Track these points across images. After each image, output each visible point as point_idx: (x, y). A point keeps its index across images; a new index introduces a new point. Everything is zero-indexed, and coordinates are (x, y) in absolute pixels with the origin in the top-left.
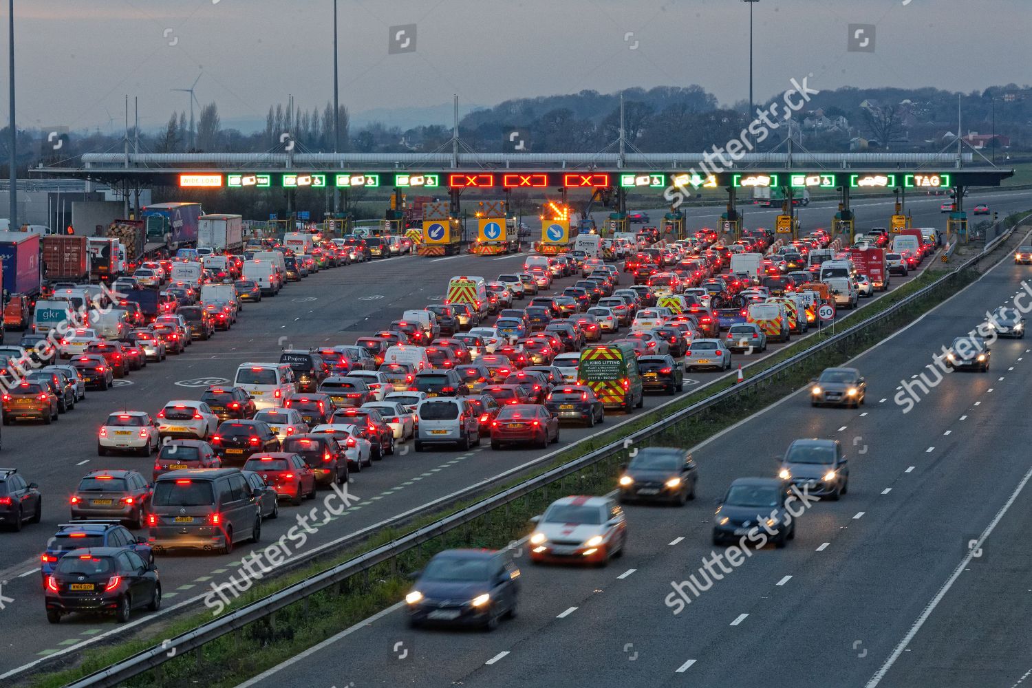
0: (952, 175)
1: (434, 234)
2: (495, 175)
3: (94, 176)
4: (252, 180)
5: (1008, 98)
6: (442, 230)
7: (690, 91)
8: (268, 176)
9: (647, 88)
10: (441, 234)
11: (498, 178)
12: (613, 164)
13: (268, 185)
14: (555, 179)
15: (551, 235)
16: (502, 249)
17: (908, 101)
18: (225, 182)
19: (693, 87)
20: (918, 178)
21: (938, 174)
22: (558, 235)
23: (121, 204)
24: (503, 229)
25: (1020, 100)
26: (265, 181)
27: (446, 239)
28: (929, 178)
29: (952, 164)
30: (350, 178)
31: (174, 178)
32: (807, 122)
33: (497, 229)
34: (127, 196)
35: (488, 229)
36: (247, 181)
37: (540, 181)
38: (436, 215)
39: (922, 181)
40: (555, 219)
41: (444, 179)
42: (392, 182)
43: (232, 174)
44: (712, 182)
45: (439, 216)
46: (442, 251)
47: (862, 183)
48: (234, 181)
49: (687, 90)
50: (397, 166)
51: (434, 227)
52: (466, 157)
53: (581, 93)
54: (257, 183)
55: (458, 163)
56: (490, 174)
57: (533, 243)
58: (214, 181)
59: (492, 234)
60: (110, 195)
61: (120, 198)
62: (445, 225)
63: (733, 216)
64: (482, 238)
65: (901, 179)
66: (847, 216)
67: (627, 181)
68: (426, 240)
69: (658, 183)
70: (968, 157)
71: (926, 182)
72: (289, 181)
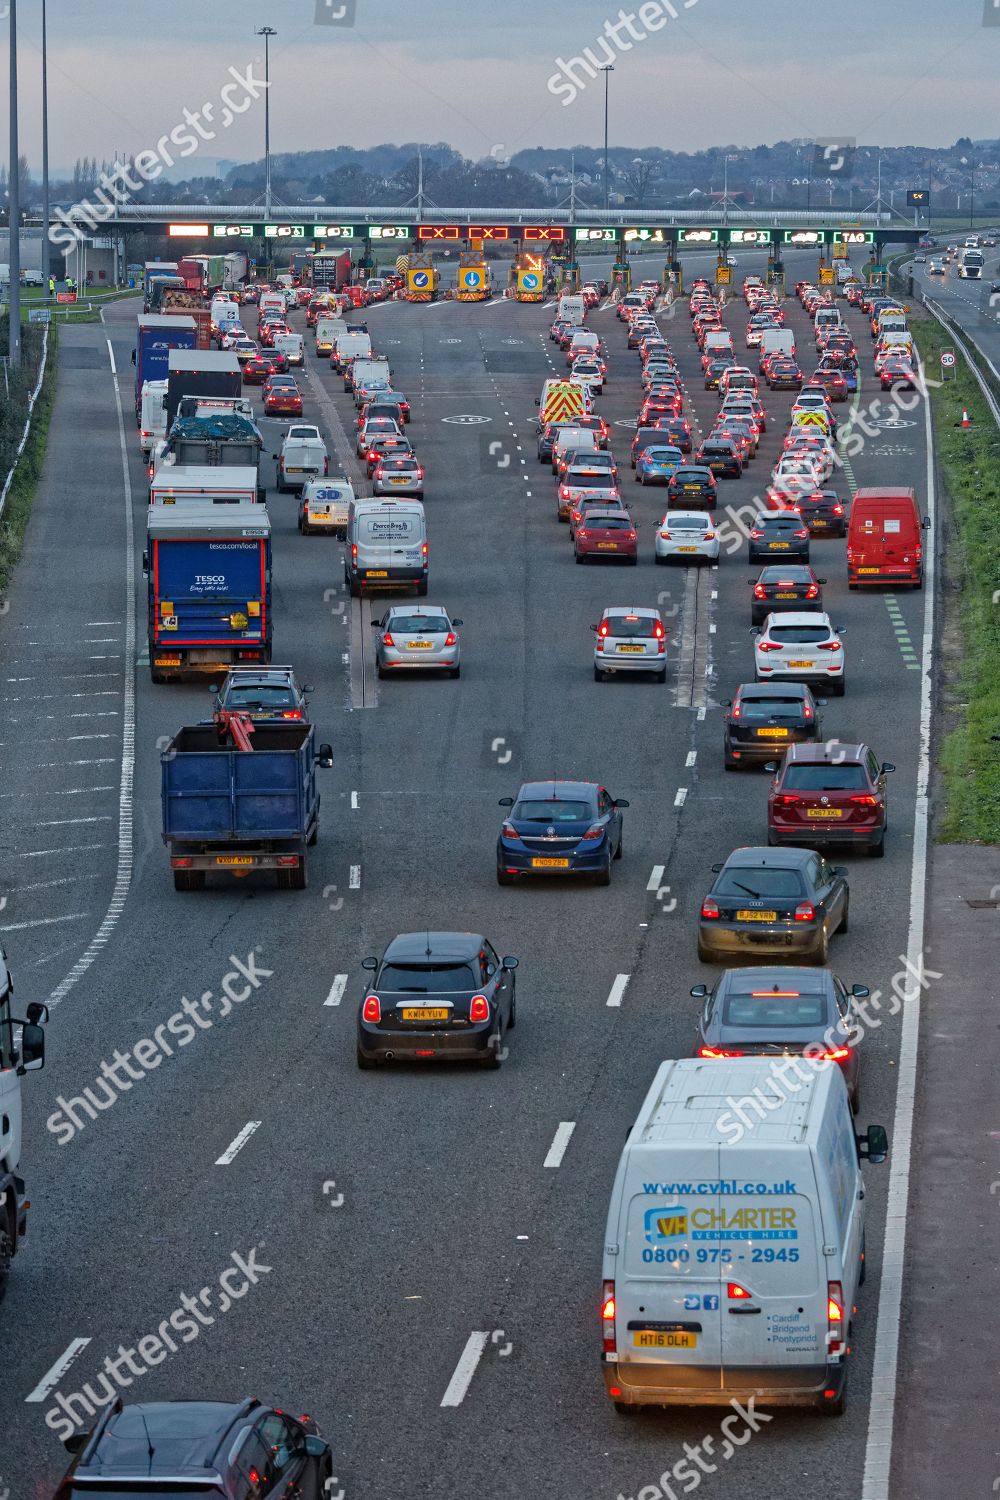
0: (875, 232)
1: (419, 282)
2: (460, 227)
4: (236, 230)
5: (731, 157)
6: (426, 277)
7: (438, 148)
8: (252, 227)
9: (399, 144)
10: (425, 282)
11: (464, 231)
12: (566, 220)
13: (252, 235)
14: (516, 232)
15: (526, 283)
16: (481, 296)
17: (640, 160)
18: (211, 231)
19: (441, 144)
20: (846, 235)
21: (864, 232)
22: (533, 283)
23: (111, 251)
24: (482, 278)
25: (742, 160)
26: (249, 231)
27: (430, 286)
28: (855, 235)
29: (873, 222)
30: (327, 230)
31: (165, 228)
32: (554, 178)
33: (476, 277)
34: (117, 244)
35: (468, 277)
36: (231, 231)
37: (502, 234)
38: (420, 265)
39: (849, 237)
40: (531, 269)
41: (414, 230)
42: (366, 233)
43: (217, 224)
44: (659, 237)
45: (424, 266)
46: (429, 297)
47: (795, 239)
48: (220, 231)
49: (435, 147)
50: (367, 219)
51: (419, 276)
52: (430, 211)
53: (339, 148)
54: (241, 233)
55: (422, 217)
56: (456, 227)
57: (504, 291)
58: (202, 231)
59: (472, 282)
60: (98, 243)
61: (108, 246)
62: (429, 274)
63: (676, 267)
64: (463, 286)
65: (829, 235)
66: (779, 268)
67: (581, 235)
68: (412, 287)
69: (610, 237)
70: (887, 216)
71: (853, 239)
72: (270, 232)
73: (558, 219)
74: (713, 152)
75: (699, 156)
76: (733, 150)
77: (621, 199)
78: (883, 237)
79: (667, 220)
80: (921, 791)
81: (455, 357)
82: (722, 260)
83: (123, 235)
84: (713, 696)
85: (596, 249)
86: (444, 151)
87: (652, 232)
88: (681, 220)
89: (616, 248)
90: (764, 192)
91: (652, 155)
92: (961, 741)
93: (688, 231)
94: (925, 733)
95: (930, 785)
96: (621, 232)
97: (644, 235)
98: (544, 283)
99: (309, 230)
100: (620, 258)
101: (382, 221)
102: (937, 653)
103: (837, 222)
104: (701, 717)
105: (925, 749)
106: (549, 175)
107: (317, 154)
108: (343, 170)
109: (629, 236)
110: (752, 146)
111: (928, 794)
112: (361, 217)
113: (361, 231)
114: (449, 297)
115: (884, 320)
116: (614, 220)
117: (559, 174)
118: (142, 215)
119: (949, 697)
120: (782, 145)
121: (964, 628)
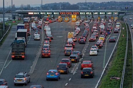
3: (18, 13)
11: (66, 13)
12: (79, 11)
16: (68, 21)
23: (21, 16)
24: (68, 19)
25: (106, 4)
26: (39, 13)
29: (118, 11)
30: (48, 13)
31: (28, 13)
36: (36, 13)
41: (59, 13)
46: (61, 21)
47: (108, 13)
48: (35, 13)
52: (61, 10)
57: (71, 21)
58: (33, 13)
63: (93, 17)
64: (65, 20)
65: (112, 13)
66: (106, 17)
67: (81, 13)
68: (59, 20)
69: (84, 13)
70: (120, 10)
71: (115, 13)
72: (41, 13)
73: (78, 11)
74: (102, 3)
75: (100, 3)
76: (105, 2)
77: (90, 9)
78: (119, 13)
79: (92, 11)
80: (98, 83)
81: (62, 29)
82: (99, 16)
83: (23, 14)
84: (76, 71)
85: (83, 15)
86: (68, 3)
87: (90, 13)
88: (93, 11)
89: (85, 15)
90: (108, 8)
91: (94, 3)
92: (106, 77)
93: (94, 13)
94: (102, 76)
95: (99, 83)
96: (86, 13)
97: (89, 13)
98: (76, 19)
99: (46, 13)
100: (86, 16)
101: (56, 12)
102: (108, 66)
103: (113, 11)
104: (74, 74)
105: (101, 78)
106: (81, 6)
107: (52, 4)
108: (54, 6)
109: (87, 13)
110: (107, 2)
111: (98, 84)
112: (53, 11)
113: (53, 13)
114: (64, 21)
115: (117, 24)
116: (85, 11)
117: (82, 6)
118: (25, 11)
119: (107, 71)
120: (111, 2)
121: (112, 62)
